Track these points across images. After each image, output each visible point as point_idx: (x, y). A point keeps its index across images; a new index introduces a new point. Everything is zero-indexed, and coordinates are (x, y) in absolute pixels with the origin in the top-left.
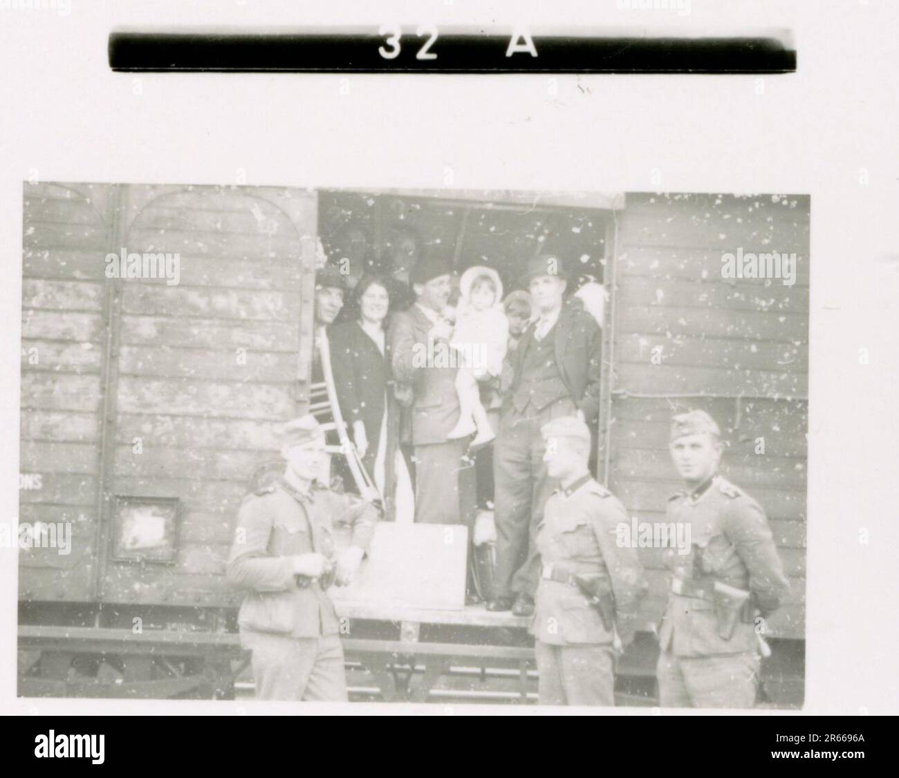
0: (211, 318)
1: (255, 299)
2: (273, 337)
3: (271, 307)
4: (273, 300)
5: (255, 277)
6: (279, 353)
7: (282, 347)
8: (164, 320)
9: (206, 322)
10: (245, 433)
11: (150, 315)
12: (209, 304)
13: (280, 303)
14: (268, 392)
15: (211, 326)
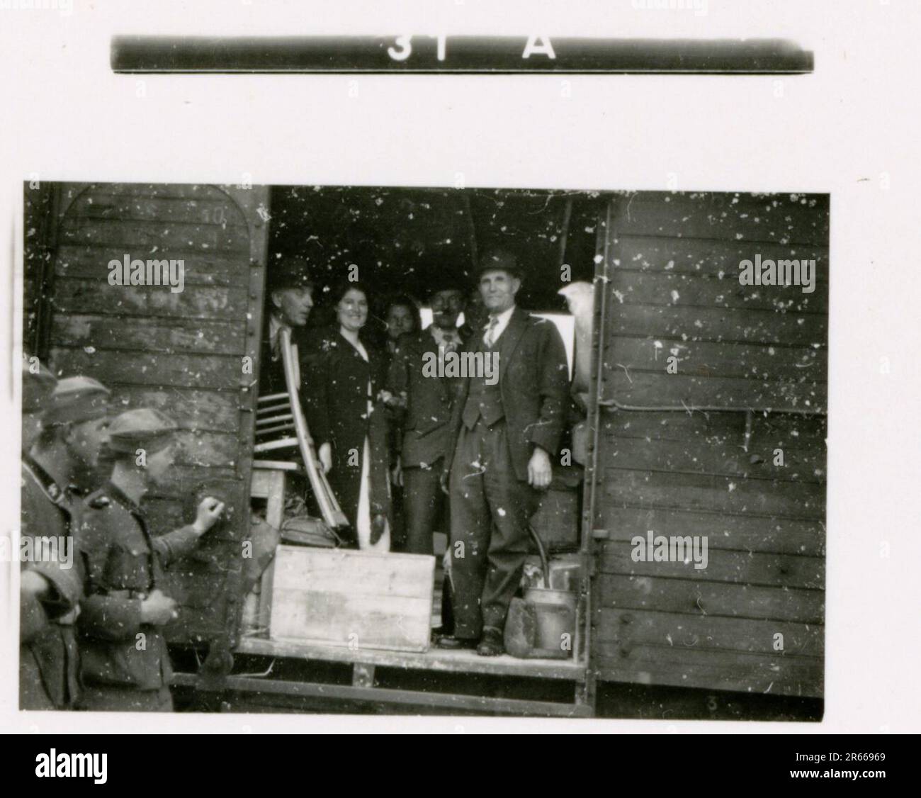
0: (148, 317)
1: (198, 296)
2: (216, 339)
3: (215, 304)
4: (217, 298)
5: (198, 272)
6: (223, 356)
7: (227, 350)
8: (97, 318)
9: (143, 321)
10: (183, 445)
11: (84, 314)
12: (148, 300)
13: (225, 300)
14: (210, 400)
15: (150, 325)
